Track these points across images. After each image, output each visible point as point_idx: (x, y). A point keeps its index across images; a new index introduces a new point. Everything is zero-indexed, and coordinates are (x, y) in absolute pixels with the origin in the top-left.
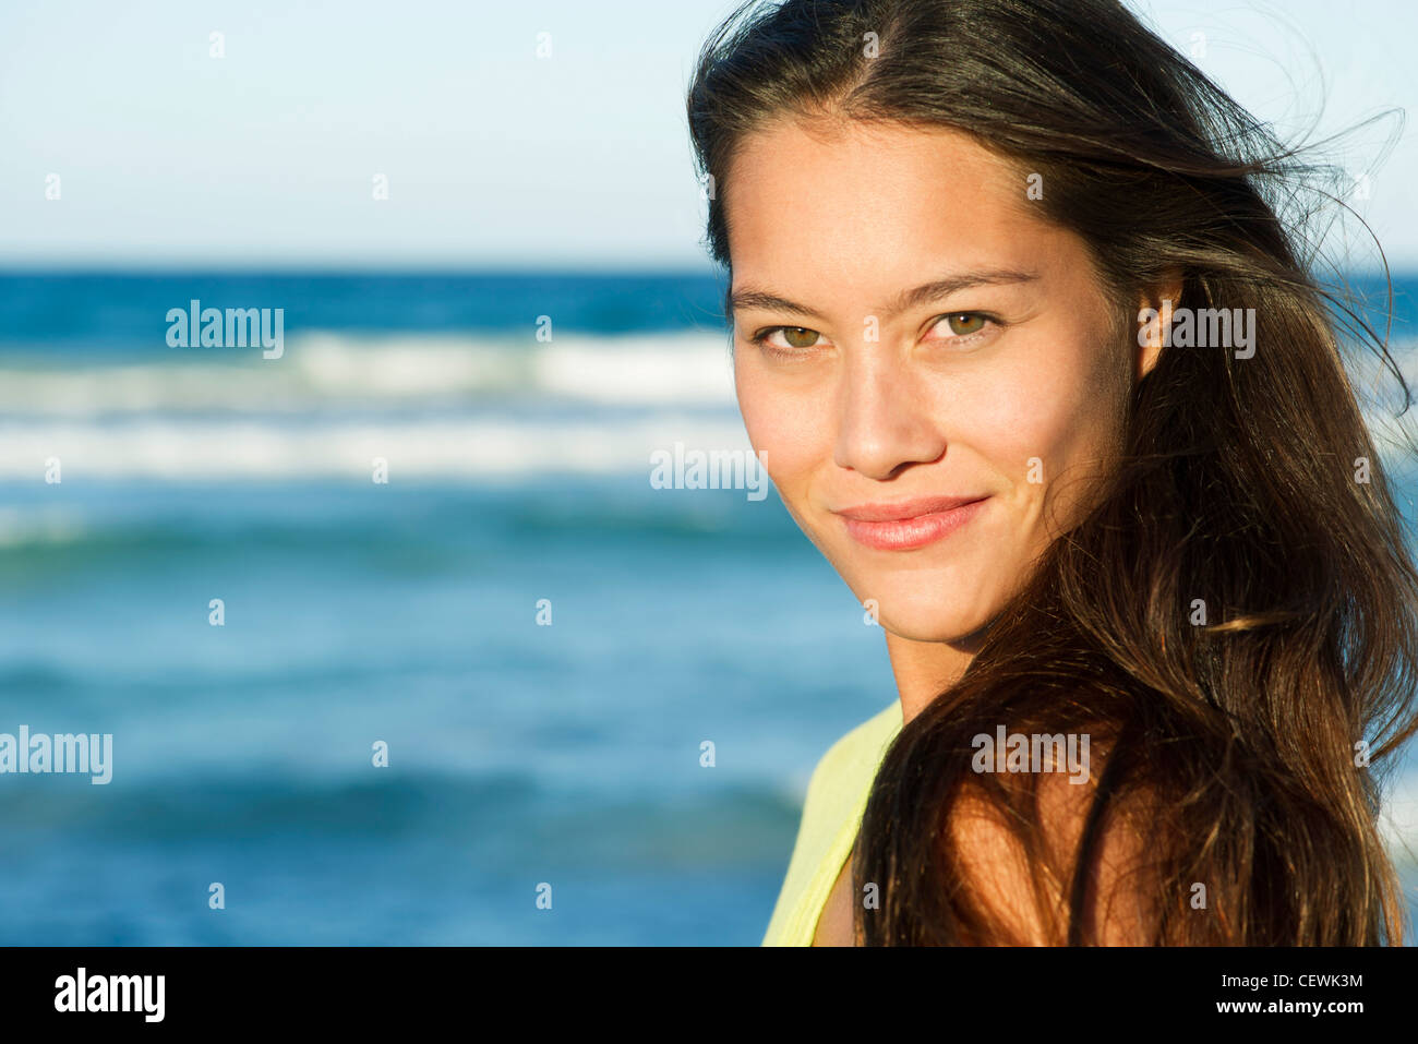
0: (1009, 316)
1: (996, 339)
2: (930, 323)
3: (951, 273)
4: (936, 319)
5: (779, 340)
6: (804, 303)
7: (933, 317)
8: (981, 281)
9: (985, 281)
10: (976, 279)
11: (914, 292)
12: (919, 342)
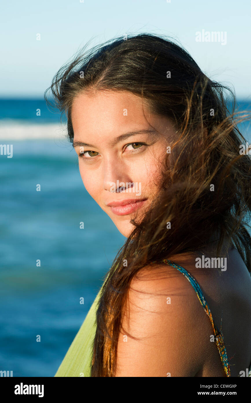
0: (148, 143)
1: (145, 150)
2: (125, 147)
3: (127, 131)
4: (127, 145)
5: (87, 155)
6: (89, 143)
7: (126, 145)
8: (136, 133)
9: (138, 133)
10: (135, 133)
11: (118, 138)
12: (123, 152)
